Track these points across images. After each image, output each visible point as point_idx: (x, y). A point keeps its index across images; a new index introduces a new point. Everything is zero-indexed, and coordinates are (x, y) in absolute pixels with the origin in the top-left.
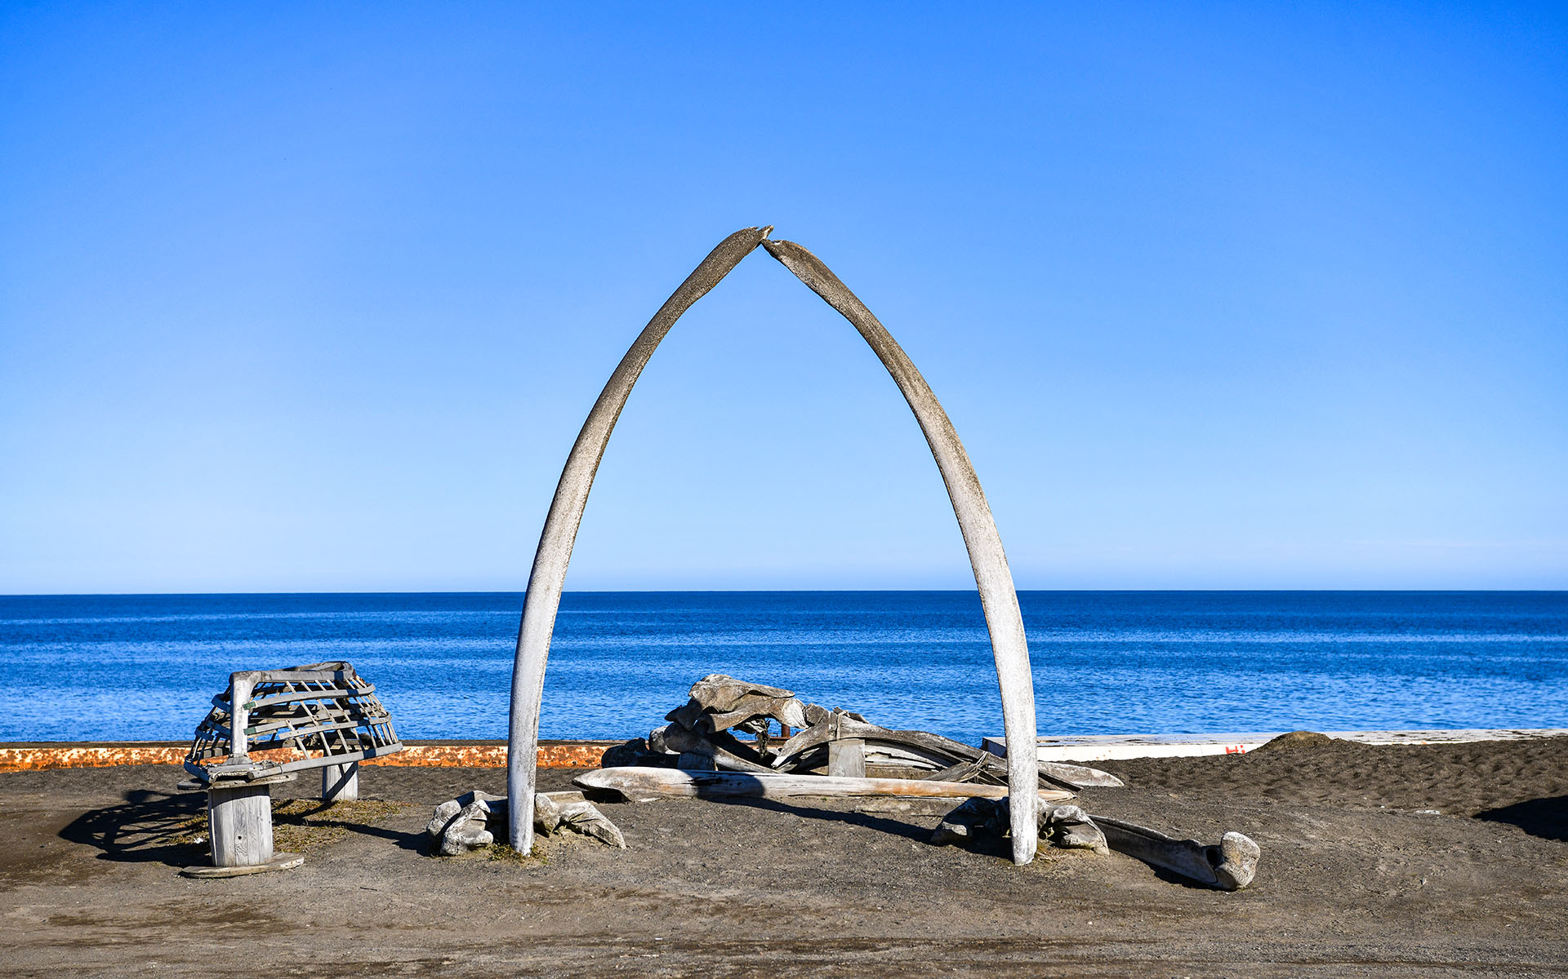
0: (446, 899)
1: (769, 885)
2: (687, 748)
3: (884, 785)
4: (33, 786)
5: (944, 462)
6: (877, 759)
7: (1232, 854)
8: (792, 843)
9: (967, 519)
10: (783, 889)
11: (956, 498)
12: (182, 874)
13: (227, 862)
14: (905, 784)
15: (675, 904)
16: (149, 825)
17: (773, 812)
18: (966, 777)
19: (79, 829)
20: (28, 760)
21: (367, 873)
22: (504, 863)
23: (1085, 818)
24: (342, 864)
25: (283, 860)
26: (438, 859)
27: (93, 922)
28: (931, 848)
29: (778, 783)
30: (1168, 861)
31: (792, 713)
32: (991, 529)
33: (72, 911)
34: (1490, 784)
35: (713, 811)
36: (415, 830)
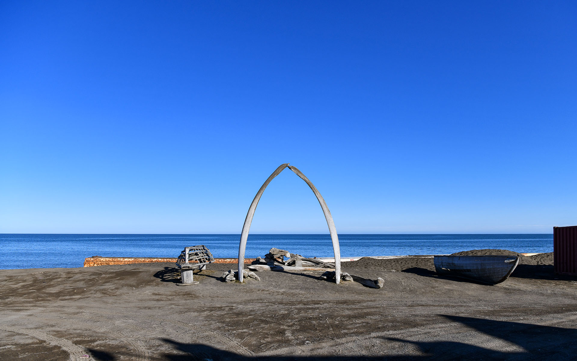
0: (228, 291)
1: (290, 288)
2: (269, 261)
3: (307, 268)
4: (148, 266)
5: (323, 208)
6: (304, 263)
7: (379, 282)
8: (292, 280)
9: (328, 219)
10: (294, 289)
11: (325, 214)
12: (176, 285)
13: (185, 283)
14: (310, 268)
15: (273, 293)
16: (169, 274)
17: (286, 274)
18: (322, 267)
19: (157, 275)
20: (148, 261)
21: (212, 285)
22: (238, 284)
23: (349, 275)
24: (206, 283)
25: (195, 282)
26: (225, 283)
27: (160, 295)
28: (319, 281)
29: (286, 268)
30: (365, 283)
31: (288, 255)
32: (332, 220)
33: (156, 292)
34: (401, 266)
35: (275, 273)
36: (219, 277)
